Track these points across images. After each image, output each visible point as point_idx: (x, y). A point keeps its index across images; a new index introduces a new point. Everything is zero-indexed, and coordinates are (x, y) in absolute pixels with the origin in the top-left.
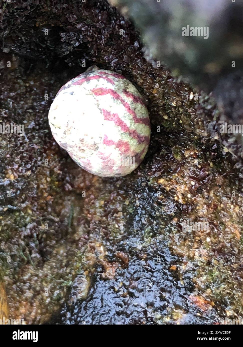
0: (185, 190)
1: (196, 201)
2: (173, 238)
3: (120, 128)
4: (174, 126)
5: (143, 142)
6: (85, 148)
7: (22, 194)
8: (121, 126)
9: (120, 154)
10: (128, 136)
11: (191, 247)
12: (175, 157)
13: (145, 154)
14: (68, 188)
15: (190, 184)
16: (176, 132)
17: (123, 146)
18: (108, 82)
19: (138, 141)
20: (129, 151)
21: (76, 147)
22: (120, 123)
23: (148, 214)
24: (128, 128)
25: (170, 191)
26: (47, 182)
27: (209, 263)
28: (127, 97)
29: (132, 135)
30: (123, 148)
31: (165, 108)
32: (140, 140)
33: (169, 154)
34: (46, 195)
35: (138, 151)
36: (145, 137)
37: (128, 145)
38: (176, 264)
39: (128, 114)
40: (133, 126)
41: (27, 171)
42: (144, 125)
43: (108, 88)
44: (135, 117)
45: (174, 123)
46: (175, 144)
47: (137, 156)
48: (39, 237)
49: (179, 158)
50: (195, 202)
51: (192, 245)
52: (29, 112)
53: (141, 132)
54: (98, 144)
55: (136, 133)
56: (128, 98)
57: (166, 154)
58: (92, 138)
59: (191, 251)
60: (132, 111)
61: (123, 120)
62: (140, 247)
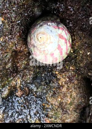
1: (64, 86)
2: (49, 95)
3: (60, 54)
12: (66, 67)
28: (69, 44)
38: (46, 104)
40: (64, 55)
43: (64, 37)
49: (68, 68)
60: (67, 50)
61: (63, 52)
62: (35, 90)
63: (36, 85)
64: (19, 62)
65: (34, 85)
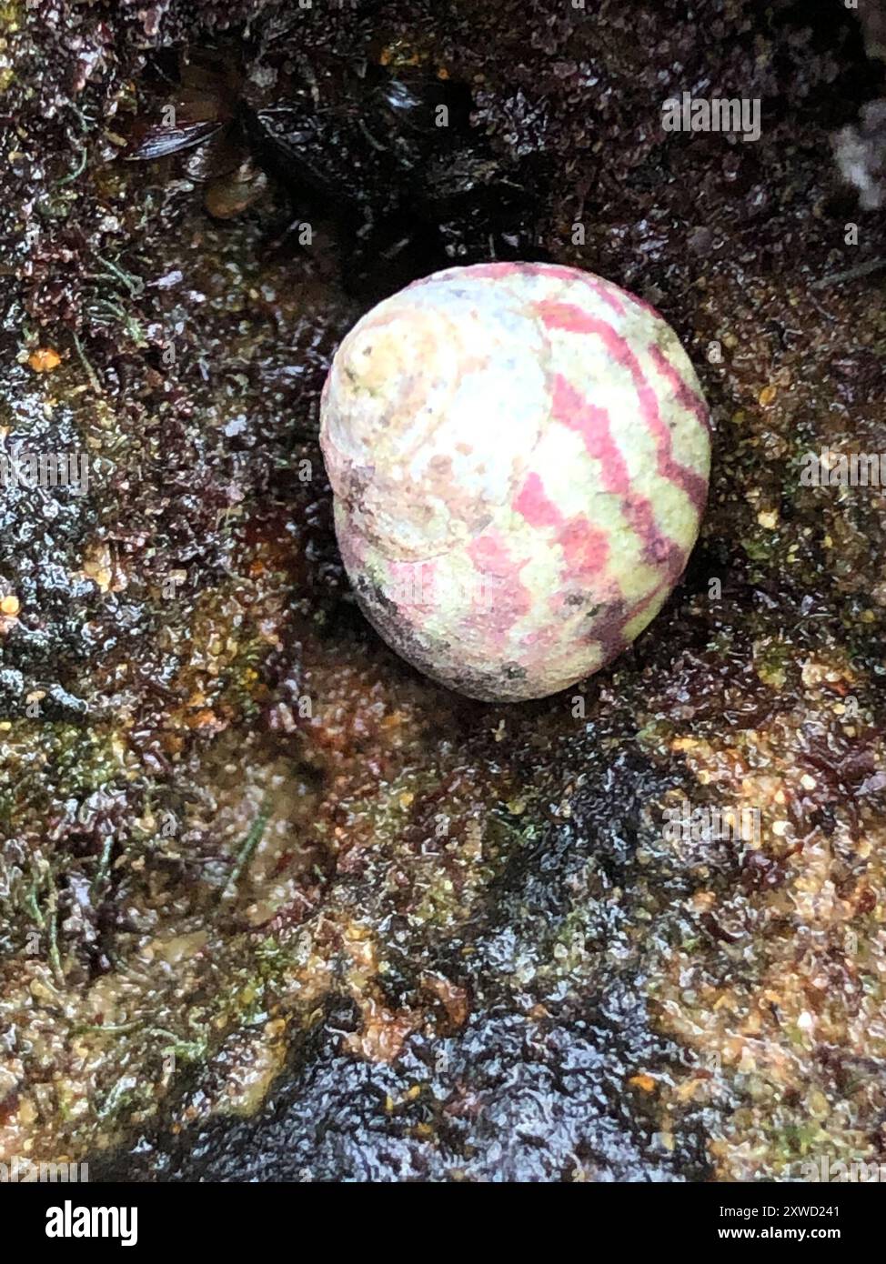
0: (772, 799)
1: (801, 857)
2: (673, 970)
3: (598, 466)
4: (792, 559)
5: (660, 561)
6: (438, 505)
7: (117, 656)
8: (606, 464)
9: (562, 573)
10: (619, 513)
11: (734, 1021)
12: (762, 674)
13: (646, 618)
14: (281, 723)
15: (798, 782)
16: (788, 589)
17: (586, 544)
18: (603, 300)
19: (646, 550)
20: (598, 576)
21: (408, 490)
22: (605, 450)
23: (599, 852)
24: (627, 481)
25: (712, 786)
26: (224, 651)
27: (792, 1099)
28: (659, 372)
29: (632, 512)
30: (581, 551)
31: (781, 474)
32: (654, 551)
33: (737, 658)
34: (199, 701)
35: (631, 593)
36: (674, 548)
37: (605, 546)
38: (659, 1070)
39: (645, 428)
40: (648, 483)
41: (175, 568)
42: (685, 496)
43: (596, 317)
44: (664, 453)
45: (794, 548)
46: (771, 630)
47: (616, 610)
48: (119, 862)
49: (778, 679)
50: (794, 856)
51: (740, 1016)
52: (234, 384)
53: (667, 521)
54: (495, 505)
55: (649, 513)
56: (659, 377)
57: (730, 657)
58: (481, 470)
59: (729, 1037)
60: (662, 426)
61: (619, 443)
62: (527, 976)
63: (529, 926)
64: (344, 814)
65: (508, 935)
